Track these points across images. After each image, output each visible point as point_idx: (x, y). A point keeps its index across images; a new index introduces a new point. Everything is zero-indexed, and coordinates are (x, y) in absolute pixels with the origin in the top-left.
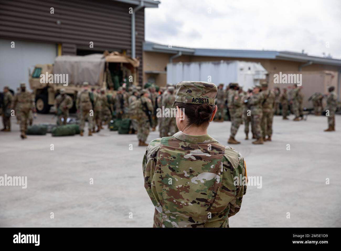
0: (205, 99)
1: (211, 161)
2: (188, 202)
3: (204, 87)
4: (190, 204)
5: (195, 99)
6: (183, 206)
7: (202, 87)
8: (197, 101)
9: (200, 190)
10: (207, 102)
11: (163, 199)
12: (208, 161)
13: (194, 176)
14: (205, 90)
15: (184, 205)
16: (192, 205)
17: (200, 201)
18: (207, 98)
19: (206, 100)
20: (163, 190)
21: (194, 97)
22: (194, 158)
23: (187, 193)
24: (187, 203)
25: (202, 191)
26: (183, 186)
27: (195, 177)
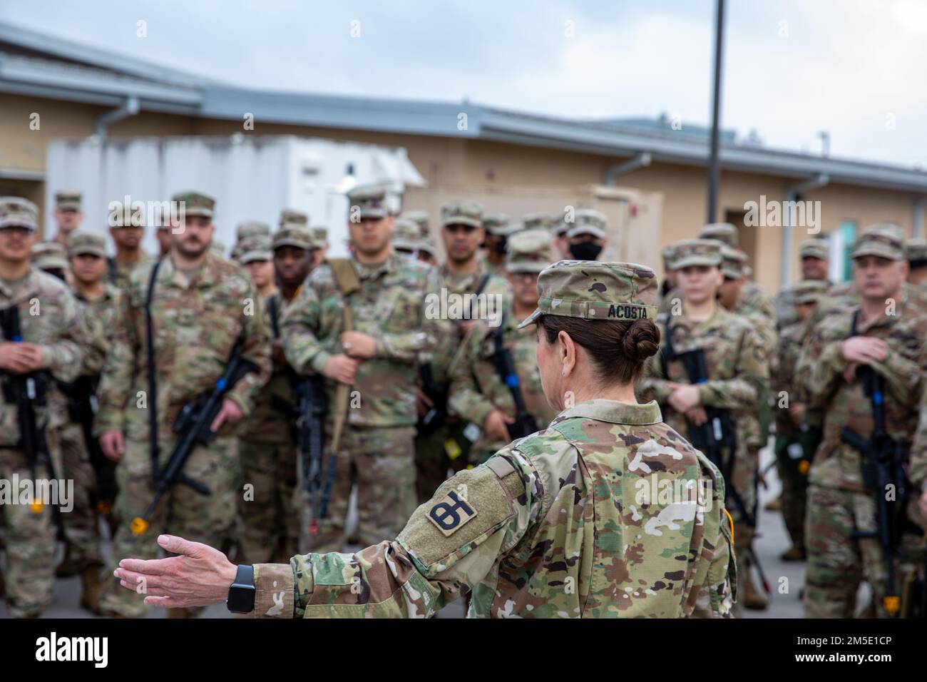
0: (640, 309)
1: (683, 472)
2: (642, 586)
3: (637, 276)
4: (648, 591)
5: (616, 308)
6: (632, 598)
7: (631, 277)
8: (622, 312)
9: (672, 551)
10: (643, 315)
11: (591, 593)
12: (679, 472)
13: (650, 516)
14: (635, 284)
15: (633, 595)
16: (654, 593)
17: (673, 580)
18: (643, 306)
19: (642, 311)
20: (596, 565)
21: (613, 304)
22: (646, 469)
23: (637, 565)
24: (640, 590)
25: (677, 550)
26: (629, 546)
27: (653, 518)
